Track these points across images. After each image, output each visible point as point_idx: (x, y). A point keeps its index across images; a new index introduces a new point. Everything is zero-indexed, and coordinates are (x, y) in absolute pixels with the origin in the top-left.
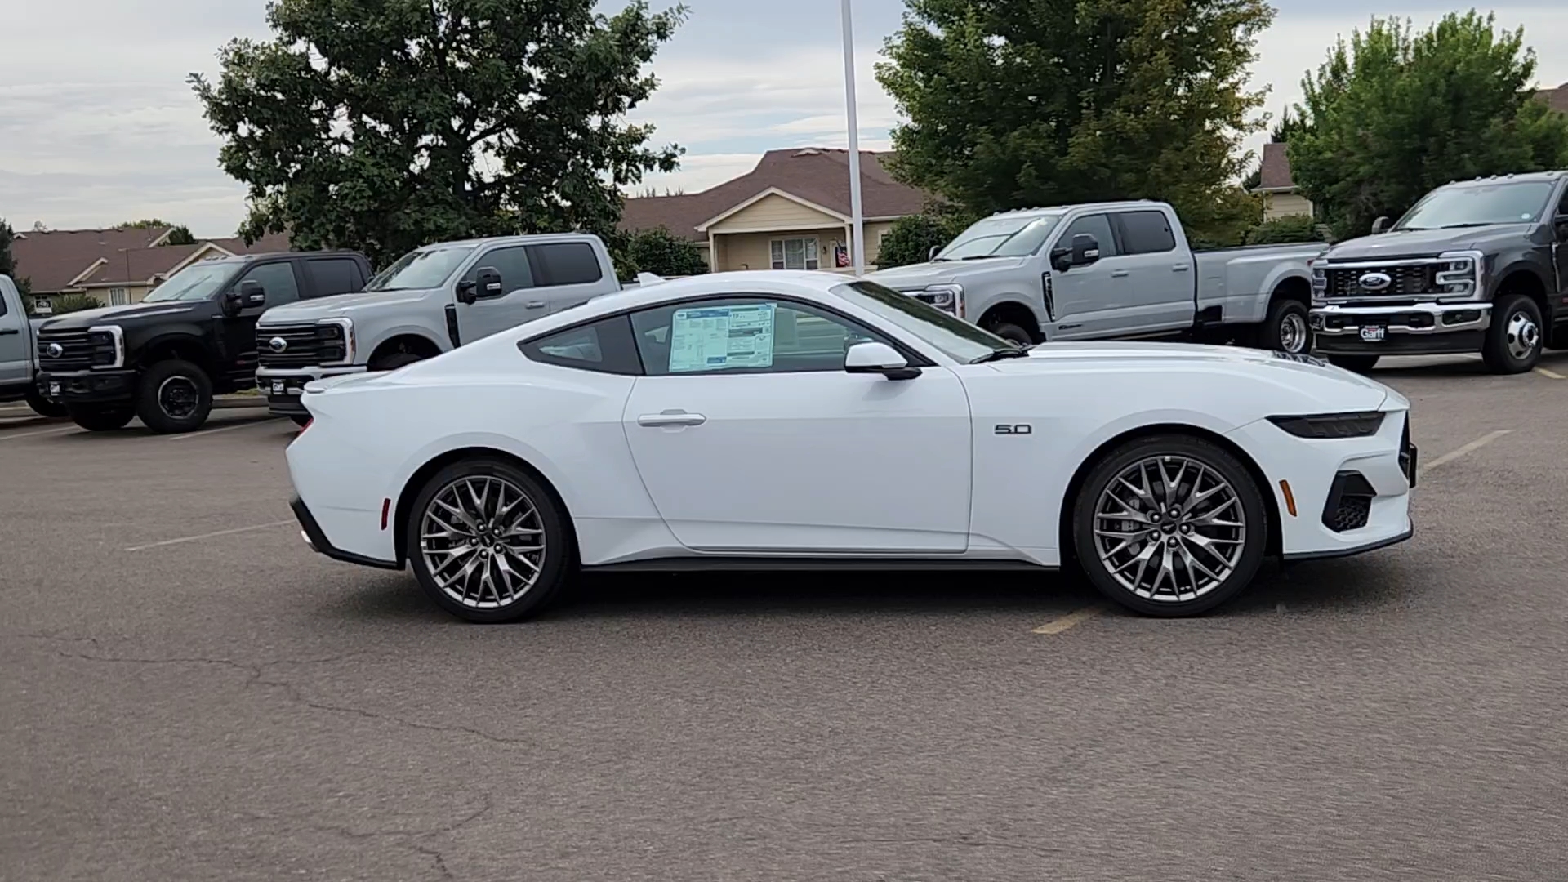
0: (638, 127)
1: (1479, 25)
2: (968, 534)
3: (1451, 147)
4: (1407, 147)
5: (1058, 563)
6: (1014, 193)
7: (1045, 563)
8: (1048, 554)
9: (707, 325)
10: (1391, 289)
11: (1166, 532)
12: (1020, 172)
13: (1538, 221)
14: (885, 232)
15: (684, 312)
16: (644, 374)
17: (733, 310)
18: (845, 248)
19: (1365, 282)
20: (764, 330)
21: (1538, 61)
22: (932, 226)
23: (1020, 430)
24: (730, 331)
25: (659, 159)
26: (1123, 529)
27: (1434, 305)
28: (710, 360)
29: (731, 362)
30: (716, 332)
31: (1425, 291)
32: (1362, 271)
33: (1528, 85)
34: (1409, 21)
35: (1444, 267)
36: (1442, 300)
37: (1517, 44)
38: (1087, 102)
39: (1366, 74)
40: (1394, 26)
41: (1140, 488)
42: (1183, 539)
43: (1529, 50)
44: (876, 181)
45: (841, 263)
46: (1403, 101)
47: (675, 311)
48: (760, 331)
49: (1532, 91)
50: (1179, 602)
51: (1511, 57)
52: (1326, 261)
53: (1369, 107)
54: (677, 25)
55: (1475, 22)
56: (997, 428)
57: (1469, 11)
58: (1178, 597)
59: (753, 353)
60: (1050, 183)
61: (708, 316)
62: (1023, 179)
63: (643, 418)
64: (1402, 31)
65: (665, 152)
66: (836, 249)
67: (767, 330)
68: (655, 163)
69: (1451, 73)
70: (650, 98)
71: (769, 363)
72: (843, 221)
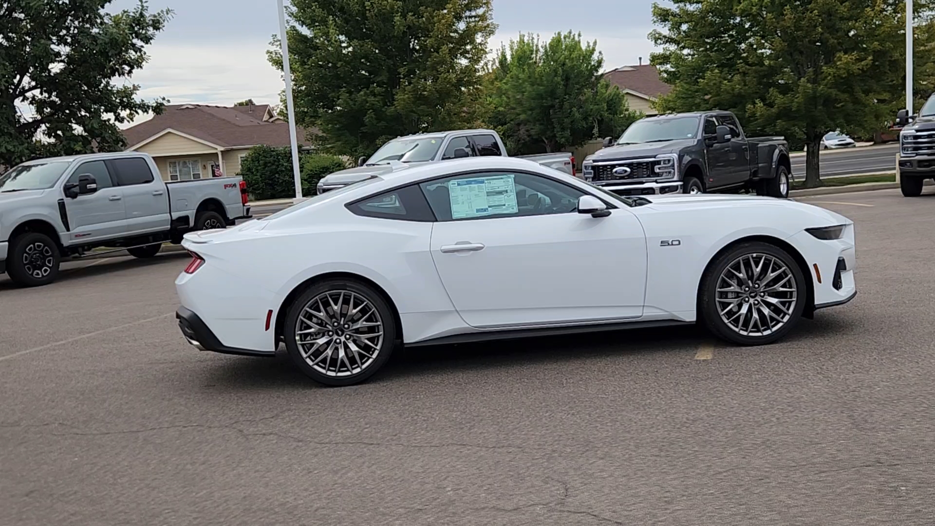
0: (129, 87)
1: (574, 38)
2: (644, 306)
3: (566, 105)
4: (545, 104)
5: (694, 319)
6: (362, 128)
7: (688, 320)
8: (689, 315)
9: (471, 190)
10: (630, 176)
11: (753, 297)
12: (366, 115)
13: (696, 138)
14: (244, 155)
15: (455, 182)
16: (437, 221)
17: (487, 180)
18: (219, 166)
19: (616, 172)
20: (508, 191)
21: (604, 59)
22: (273, 151)
23: (674, 243)
24: (487, 193)
25: (152, 106)
26: (729, 297)
27: (654, 183)
28: (478, 211)
29: (491, 211)
30: (477, 193)
31: (649, 176)
32: (614, 166)
33: (601, 71)
34: (538, 36)
35: (658, 163)
36: (658, 181)
37: (594, 50)
38: (403, 75)
39: (520, 64)
40: (531, 38)
41: (740, 272)
42: (763, 301)
43: (600, 53)
44: (234, 124)
45: (216, 174)
46: (542, 79)
47: (449, 181)
48: (507, 191)
49: (602, 75)
50: (763, 336)
51: (591, 57)
52: (591, 161)
53: (523, 82)
54: (166, 21)
55: (572, 37)
56: (662, 242)
57: (569, 31)
58: (762, 333)
59: (504, 205)
60: (383, 122)
61: (471, 184)
62: (367, 120)
63: (444, 248)
64: (535, 41)
65: (157, 102)
66: (212, 166)
67: (511, 191)
68: (149, 109)
69: (564, 64)
70: (144, 67)
71: (516, 210)
72: (217, 149)
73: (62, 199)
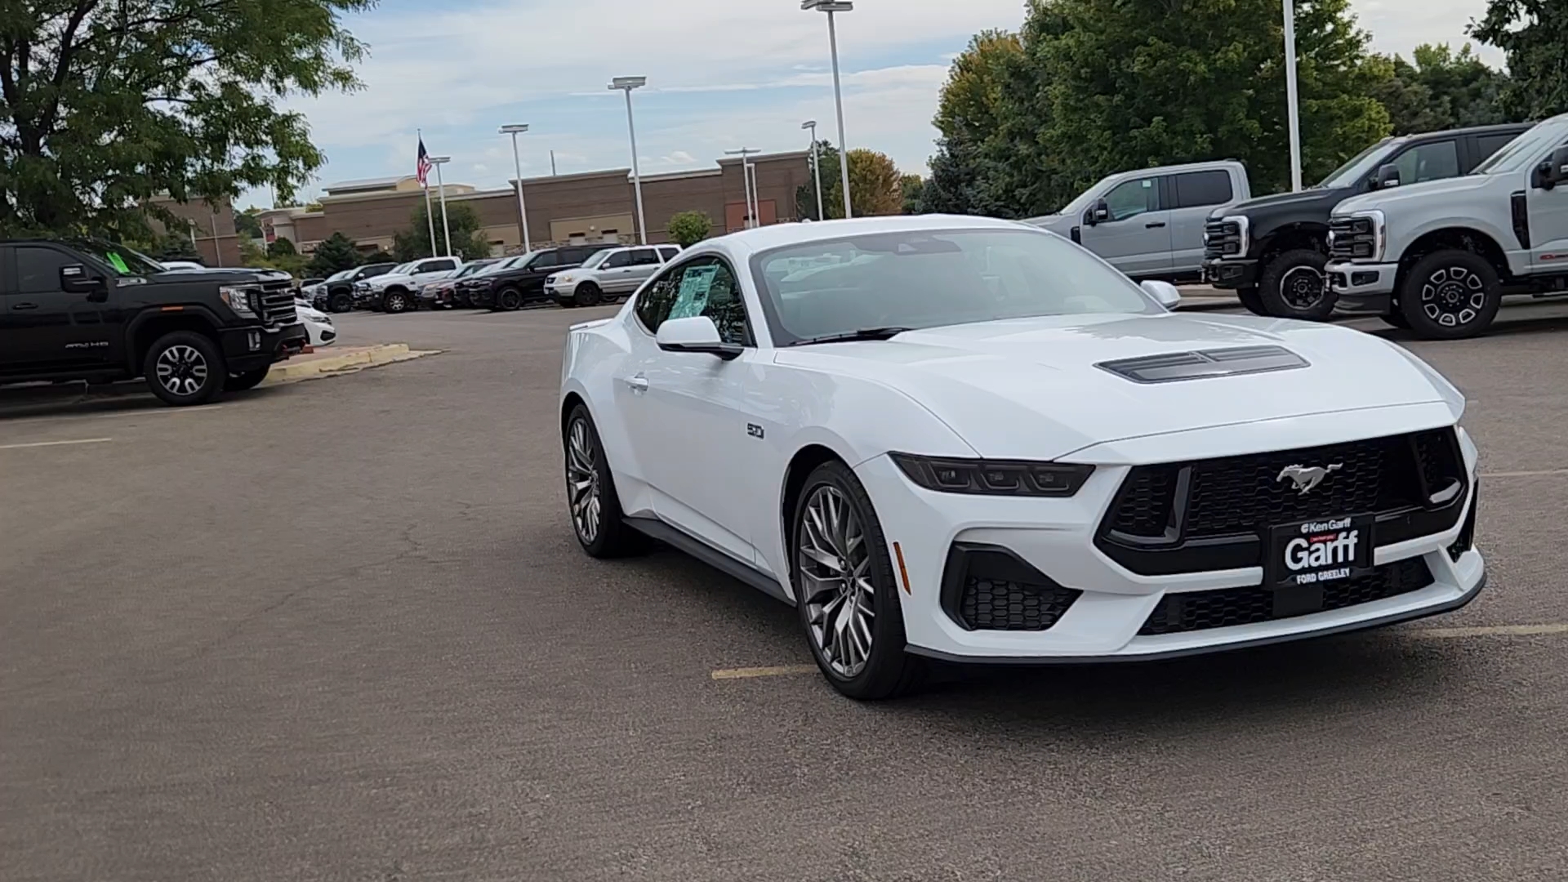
2: (753, 546)
7: (788, 596)
23: (758, 432)
24: (696, 294)
30: (691, 293)
48: (704, 294)
50: (844, 676)
56: (749, 427)
67: (707, 294)
73: (1524, 192)
